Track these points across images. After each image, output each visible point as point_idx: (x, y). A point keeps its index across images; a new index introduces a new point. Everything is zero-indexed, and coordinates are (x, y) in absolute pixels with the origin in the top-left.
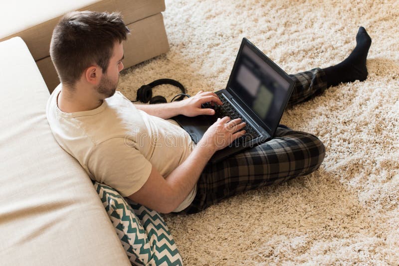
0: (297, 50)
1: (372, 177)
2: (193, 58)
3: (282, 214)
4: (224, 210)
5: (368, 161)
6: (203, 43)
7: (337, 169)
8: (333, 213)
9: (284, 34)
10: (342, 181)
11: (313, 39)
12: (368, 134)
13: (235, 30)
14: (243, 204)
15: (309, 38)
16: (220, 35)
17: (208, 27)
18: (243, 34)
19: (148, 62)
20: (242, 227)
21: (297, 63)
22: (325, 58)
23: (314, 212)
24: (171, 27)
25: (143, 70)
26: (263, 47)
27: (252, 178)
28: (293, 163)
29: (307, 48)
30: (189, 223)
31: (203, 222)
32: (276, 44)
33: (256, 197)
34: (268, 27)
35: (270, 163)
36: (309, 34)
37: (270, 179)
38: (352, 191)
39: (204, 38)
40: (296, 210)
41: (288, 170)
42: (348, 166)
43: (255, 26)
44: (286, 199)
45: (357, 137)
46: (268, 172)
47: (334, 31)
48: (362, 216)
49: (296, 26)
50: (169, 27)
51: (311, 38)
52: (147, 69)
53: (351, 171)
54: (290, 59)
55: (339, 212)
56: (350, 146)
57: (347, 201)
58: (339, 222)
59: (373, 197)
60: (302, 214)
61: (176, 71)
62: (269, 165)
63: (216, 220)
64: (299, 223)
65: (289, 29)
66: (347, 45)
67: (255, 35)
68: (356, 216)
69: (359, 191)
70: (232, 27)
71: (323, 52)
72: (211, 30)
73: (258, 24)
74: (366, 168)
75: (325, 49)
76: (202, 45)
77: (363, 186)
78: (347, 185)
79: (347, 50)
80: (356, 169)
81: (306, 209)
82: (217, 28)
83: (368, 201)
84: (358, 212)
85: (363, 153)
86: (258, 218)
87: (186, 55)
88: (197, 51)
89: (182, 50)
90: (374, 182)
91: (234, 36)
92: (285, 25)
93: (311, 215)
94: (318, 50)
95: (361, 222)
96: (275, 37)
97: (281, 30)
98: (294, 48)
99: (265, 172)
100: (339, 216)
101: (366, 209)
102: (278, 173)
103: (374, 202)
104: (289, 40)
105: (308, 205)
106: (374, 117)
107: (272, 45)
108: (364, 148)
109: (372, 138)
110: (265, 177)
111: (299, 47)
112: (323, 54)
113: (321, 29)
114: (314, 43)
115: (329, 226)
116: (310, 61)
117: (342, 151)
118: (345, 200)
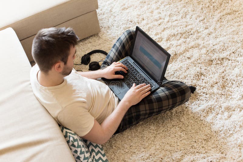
0: (177, 33)
1: (219, 116)
2: (114, 36)
3: (167, 138)
4: (134, 135)
5: (217, 106)
6: (120, 27)
7: (199, 111)
8: (197, 139)
9: (169, 22)
10: (202, 118)
11: (186, 26)
12: (218, 89)
13: (139, 18)
14: (145, 132)
15: (184, 25)
16: (130, 21)
17: (123, 16)
18: (144, 21)
19: (87, 38)
20: (144, 145)
21: (176, 42)
22: (193, 39)
23: (186, 137)
24: (101, 15)
25: (85, 43)
26: (156, 30)
27: (148, 112)
28: (171, 101)
29: (182, 32)
30: (113, 143)
31: (122, 142)
32: (164, 28)
33: (152, 127)
34: (159, 17)
35: (157, 102)
36: (184, 22)
37: (158, 111)
38: (207, 125)
39: (121, 23)
40: (175, 136)
41: (168, 105)
42: (206, 109)
43: (152, 16)
44: (170, 129)
45: (211, 91)
46: (156, 107)
47: (199, 20)
48: (213, 140)
49: (176, 16)
50: (100, 15)
51: (185, 25)
52: (87, 43)
53: (207, 112)
54: (172, 39)
55: (200, 138)
56: (207, 96)
57: (204, 131)
58: (200, 144)
59: (219, 129)
60: (179, 138)
61: (104, 44)
62: (157, 103)
63: (129, 141)
64: (177, 143)
65: (172, 18)
66: (206, 30)
67: (151, 22)
68: (210, 140)
69: (212, 125)
70: (137, 16)
71: (192, 34)
72: (125, 18)
73: (153, 15)
74: (216, 110)
75: (193, 32)
76: (119, 27)
77: (214, 121)
78: (205, 121)
79: (206, 34)
80: (210, 111)
81: (181, 135)
82: (129, 17)
83: (216, 131)
84: (211, 138)
85: (214, 101)
86: (153, 140)
87: (110, 34)
88: (117, 32)
89: (108, 31)
90: (220, 119)
91: (139, 22)
92: (170, 15)
93: (184, 139)
94: (189, 33)
95: (212, 144)
96: (163, 24)
97: (167, 19)
98: (175, 31)
99: (155, 107)
100: (200, 140)
101: (215, 136)
102: (162, 107)
103: (220, 132)
104: (171, 26)
105: (182, 133)
106: (221, 79)
107: (162, 29)
108: (215, 97)
109: (220, 92)
110: (155, 110)
111: (178, 31)
112: (192, 36)
113: (191, 19)
114: (187, 29)
115: (194, 146)
116: (184, 40)
117: (202, 99)
118: (203, 130)
